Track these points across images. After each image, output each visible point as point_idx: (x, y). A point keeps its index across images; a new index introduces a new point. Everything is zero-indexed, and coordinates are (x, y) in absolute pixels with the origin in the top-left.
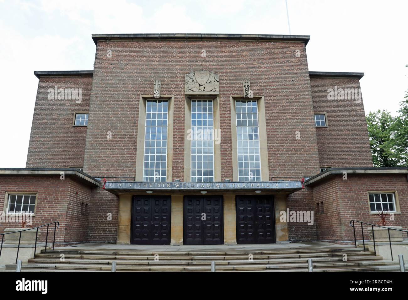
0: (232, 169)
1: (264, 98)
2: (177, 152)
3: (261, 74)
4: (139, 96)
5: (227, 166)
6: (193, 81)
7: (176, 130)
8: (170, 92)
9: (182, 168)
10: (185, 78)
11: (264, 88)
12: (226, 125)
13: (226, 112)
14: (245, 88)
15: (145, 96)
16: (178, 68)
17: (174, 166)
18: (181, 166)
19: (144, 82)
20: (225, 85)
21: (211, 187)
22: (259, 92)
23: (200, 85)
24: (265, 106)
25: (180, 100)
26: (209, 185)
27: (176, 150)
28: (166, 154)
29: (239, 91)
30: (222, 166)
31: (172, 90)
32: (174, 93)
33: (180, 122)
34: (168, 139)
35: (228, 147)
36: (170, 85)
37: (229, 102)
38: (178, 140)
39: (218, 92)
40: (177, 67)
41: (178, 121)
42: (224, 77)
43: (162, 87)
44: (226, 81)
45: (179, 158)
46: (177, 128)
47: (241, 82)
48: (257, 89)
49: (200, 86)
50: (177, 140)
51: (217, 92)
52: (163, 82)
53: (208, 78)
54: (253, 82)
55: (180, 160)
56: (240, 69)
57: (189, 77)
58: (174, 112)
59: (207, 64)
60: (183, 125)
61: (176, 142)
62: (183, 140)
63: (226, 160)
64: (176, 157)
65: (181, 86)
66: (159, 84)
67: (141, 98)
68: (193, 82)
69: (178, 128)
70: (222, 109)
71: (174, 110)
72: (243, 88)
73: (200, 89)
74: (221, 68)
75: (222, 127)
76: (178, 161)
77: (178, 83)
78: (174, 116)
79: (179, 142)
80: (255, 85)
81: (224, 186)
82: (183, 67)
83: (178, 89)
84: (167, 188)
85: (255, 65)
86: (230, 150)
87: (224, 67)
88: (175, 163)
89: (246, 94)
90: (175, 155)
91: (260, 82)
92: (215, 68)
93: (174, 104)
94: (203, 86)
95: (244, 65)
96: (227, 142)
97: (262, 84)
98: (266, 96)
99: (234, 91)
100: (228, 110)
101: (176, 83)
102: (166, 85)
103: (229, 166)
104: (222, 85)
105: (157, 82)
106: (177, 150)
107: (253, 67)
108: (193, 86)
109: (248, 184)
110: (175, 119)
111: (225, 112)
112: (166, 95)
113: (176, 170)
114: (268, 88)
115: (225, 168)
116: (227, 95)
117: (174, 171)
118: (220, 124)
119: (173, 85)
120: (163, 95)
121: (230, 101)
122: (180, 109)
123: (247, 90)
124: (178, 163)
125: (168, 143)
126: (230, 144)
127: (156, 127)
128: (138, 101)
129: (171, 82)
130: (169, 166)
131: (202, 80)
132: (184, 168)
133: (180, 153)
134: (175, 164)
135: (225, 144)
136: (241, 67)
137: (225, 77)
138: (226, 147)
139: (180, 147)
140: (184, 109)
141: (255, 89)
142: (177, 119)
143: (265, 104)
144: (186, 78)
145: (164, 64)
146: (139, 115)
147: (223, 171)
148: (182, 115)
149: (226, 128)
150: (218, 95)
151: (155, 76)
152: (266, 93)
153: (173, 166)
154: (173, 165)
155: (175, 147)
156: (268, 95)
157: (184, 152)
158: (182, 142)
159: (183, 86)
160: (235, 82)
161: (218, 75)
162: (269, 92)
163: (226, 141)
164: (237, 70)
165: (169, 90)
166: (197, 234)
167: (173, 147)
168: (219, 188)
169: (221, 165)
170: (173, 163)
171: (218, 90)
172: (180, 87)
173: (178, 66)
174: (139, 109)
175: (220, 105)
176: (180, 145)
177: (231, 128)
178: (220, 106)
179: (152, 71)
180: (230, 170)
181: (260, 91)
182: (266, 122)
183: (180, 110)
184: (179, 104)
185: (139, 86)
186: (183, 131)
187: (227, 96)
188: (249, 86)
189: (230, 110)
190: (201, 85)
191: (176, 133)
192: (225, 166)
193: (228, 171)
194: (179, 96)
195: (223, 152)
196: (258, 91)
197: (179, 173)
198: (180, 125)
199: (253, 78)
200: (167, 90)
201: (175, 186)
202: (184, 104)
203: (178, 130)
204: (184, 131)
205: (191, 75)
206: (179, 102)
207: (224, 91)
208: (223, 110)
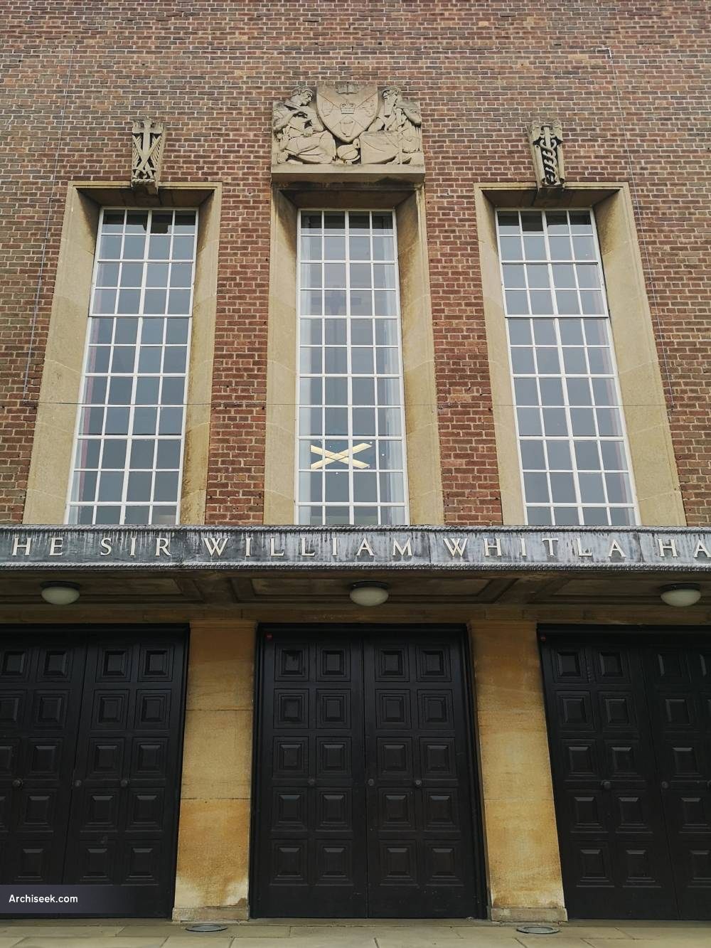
0: (497, 499)
1: (631, 191)
2: (230, 419)
3: (610, 99)
4: (66, 184)
5: (473, 486)
6: (308, 124)
7: (230, 323)
8: (206, 170)
9: (251, 494)
10: (271, 114)
11: (625, 151)
12: (459, 304)
13: (460, 249)
14: (542, 149)
15: (92, 184)
16: (241, 77)
17: (216, 486)
18: (248, 486)
19: (91, 129)
20: (451, 141)
21: (416, 555)
22: (603, 168)
23: (339, 142)
24: (638, 225)
25: (248, 202)
26: (402, 545)
27: (226, 412)
28: (182, 437)
29: (512, 163)
30: (450, 486)
31: (215, 163)
32: (223, 174)
33: (248, 292)
34: (190, 370)
35: (473, 398)
36: (205, 141)
37: (468, 209)
38: (238, 370)
39: (419, 166)
40: (237, 73)
41: (239, 285)
42: (442, 110)
43: (168, 151)
44: (453, 125)
45: (239, 448)
46: (232, 317)
47: (519, 130)
48: (596, 157)
49: (337, 146)
50: (231, 369)
51: (414, 166)
52: (175, 129)
53: (372, 113)
54: (575, 130)
55: (246, 456)
56: (513, 78)
57: (291, 108)
58: (221, 248)
59: (370, 63)
60: (261, 304)
61: (227, 376)
62: (259, 370)
63: (467, 456)
64: (228, 441)
65: (253, 146)
66: (157, 136)
67: (76, 193)
68: (310, 130)
69: (236, 315)
70: (438, 237)
71: (221, 242)
72: (529, 152)
73: (337, 157)
74: (431, 78)
75: (443, 311)
76: (233, 463)
77: (241, 135)
78: (222, 267)
79: (242, 376)
80: (583, 140)
81: (493, 551)
82: (265, 73)
83: (241, 157)
84: (155, 560)
85: (576, 62)
86: (483, 413)
87: (441, 74)
88: (218, 470)
89: (547, 172)
90: (221, 434)
91: (604, 130)
92: (405, 78)
93: (222, 219)
94: (351, 142)
95: (531, 63)
96: (470, 377)
97: (615, 135)
98: (638, 185)
99: (492, 163)
100: (468, 244)
101: (231, 133)
102: (186, 140)
103: (480, 486)
104: (435, 142)
105: (147, 125)
106: (233, 410)
107: (569, 73)
108: (304, 143)
109: (637, 539)
110: (226, 279)
111: (451, 249)
112: (185, 180)
113: (224, 501)
114: (644, 151)
115: (462, 494)
116: (457, 180)
117: (214, 509)
118: (433, 298)
119: (218, 140)
120: (174, 180)
121: (473, 203)
122: (248, 236)
123: (553, 157)
124: (234, 470)
125: (190, 386)
126: (480, 384)
127: (141, 321)
128: (60, 203)
129: (211, 129)
130: (191, 485)
131: (348, 118)
132: (261, 495)
133: (244, 426)
134: (222, 479)
135: (459, 384)
136: (517, 72)
137: (448, 110)
138: (467, 397)
139: (244, 398)
140: (268, 237)
141: (585, 157)
142: (235, 279)
143: (636, 214)
144: (275, 113)
145: (183, 63)
146: (60, 263)
147: (455, 510)
148: (259, 261)
149: (460, 317)
150: (419, 178)
151: (139, 108)
152: (639, 171)
153: (210, 486)
154: (209, 478)
155: (222, 397)
156: (648, 179)
157: (264, 419)
158: (256, 377)
159: (263, 147)
160: (495, 131)
161: (418, 103)
162: (648, 166)
163: (464, 370)
164: (500, 83)
165: (201, 160)
166: (328, 850)
167: (214, 398)
168: (462, 563)
169: (444, 479)
170: (210, 470)
171: (418, 158)
172: (251, 152)
173: (242, 68)
174: (60, 235)
175: (428, 220)
176: (247, 390)
177: (482, 318)
178: (429, 226)
179: (129, 87)
180: (491, 502)
181: (607, 163)
182: (648, 292)
183: (248, 242)
184: (243, 219)
185: (66, 144)
186: (261, 330)
187: (461, 186)
188: (559, 142)
189: (476, 243)
190: (344, 138)
191: (228, 336)
192: (463, 486)
193: (477, 510)
194: (244, 185)
195: (451, 420)
196: (600, 163)
197: (241, 517)
198: (251, 304)
199: (575, 114)
200: (191, 162)
201: (201, 549)
202: (269, 219)
203: (240, 324)
204: (266, 330)
205: (297, 101)
206: (245, 208)
207: (443, 164)
208: (442, 243)
